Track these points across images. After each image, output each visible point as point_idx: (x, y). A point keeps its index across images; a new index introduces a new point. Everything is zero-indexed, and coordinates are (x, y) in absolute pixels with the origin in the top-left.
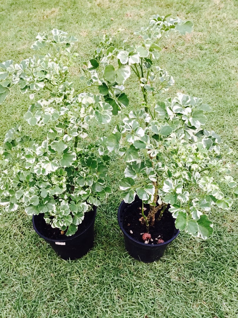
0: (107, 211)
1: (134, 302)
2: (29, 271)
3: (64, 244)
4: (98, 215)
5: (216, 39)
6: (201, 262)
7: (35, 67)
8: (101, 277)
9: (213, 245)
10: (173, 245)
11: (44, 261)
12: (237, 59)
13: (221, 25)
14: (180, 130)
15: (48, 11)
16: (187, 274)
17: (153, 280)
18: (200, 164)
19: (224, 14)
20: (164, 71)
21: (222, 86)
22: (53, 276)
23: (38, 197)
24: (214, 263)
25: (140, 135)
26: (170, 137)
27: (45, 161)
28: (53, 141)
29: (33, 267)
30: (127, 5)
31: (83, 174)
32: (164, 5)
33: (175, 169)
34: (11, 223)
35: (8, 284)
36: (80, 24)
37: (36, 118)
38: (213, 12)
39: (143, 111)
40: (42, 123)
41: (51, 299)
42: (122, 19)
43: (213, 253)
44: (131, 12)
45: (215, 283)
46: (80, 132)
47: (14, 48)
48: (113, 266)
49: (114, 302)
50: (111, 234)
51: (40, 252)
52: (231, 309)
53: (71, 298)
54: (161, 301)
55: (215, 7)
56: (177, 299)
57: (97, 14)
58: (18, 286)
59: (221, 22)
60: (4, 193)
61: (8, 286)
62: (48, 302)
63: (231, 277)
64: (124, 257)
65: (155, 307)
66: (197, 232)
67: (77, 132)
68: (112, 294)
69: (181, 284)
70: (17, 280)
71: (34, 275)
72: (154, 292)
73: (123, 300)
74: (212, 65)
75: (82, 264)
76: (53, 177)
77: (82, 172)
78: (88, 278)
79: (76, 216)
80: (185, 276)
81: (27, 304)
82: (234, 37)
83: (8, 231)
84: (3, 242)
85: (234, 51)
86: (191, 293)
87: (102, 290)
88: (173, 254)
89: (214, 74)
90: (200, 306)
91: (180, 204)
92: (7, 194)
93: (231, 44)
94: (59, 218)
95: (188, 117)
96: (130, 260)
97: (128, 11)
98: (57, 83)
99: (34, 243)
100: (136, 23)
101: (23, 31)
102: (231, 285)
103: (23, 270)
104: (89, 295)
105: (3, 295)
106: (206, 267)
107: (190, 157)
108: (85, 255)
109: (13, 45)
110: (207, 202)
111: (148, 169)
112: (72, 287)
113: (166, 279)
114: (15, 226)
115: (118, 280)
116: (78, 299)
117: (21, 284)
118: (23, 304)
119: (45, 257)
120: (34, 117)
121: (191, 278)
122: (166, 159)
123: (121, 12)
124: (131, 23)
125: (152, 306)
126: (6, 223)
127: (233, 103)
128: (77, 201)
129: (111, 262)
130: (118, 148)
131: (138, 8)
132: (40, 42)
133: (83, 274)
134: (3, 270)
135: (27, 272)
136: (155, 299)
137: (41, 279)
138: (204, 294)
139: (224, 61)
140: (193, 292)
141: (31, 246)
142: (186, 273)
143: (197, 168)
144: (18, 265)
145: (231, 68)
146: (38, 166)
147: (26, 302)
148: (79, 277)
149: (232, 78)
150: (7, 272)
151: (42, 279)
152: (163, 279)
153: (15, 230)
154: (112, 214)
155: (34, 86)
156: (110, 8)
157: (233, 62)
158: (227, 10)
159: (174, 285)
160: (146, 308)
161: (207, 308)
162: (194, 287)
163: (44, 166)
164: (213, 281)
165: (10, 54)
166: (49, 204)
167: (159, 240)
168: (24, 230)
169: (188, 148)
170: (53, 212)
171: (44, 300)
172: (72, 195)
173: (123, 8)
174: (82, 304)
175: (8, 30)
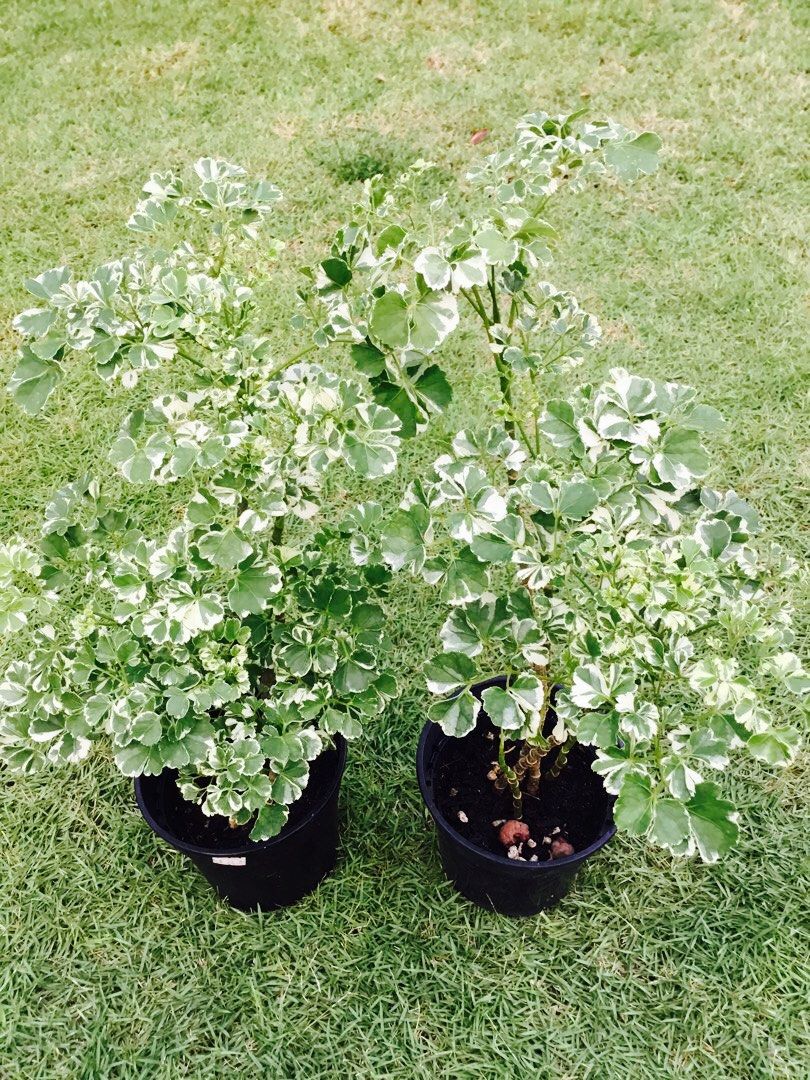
0: (378, 742)
1: (476, 1051)
2: (126, 949)
3: (241, 862)
4: (351, 757)
5: (731, 142)
6: (695, 912)
7: (142, 292)
8: (365, 967)
9: (735, 855)
10: (601, 856)
11: (175, 914)
12: (805, 210)
13: (750, 91)
14: (622, 494)
15: (162, 53)
16: (650, 953)
17: (536, 974)
18: (694, 609)
19: (758, 53)
20: (566, 298)
21: (756, 305)
22: (205, 968)
23: (159, 717)
24: (740, 916)
25: (490, 515)
26: (592, 522)
27: (178, 596)
28: (206, 532)
29: (137, 935)
30: (428, 28)
31: (304, 634)
32: (554, 25)
33: (611, 627)
34: (60, 788)
35: (57, 993)
36: (271, 95)
37: (148, 457)
38: (721, 48)
39: (498, 432)
40: (169, 474)
41: (202, 1044)
42: (415, 78)
43: (737, 882)
44: (445, 53)
45: (744, 983)
46: (292, 500)
47: (52, 183)
48: (405, 930)
49: (409, 1052)
50: (396, 823)
51: (161, 886)
52: (797, 1068)
53: (267, 1042)
54: (566, 1046)
55: (727, 30)
56: (618, 1038)
57: (328, 60)
58: (89, 1001)
59: (750, 81)
60: (45, 703)
61: (59, 1002)
62: (192, 1053)
63: (795, 960)
64: (438, 900)
65: (545, 1067)
66: (685, 841)
67: (285, 500)
68: (401, 1026)
69: (632, 988)
70: (87, 983)
71: (142, 965)
72: (540, 1014)
73: (439, 1045)
74: (722, 233)
75: (299, 926)
76: (206, 649)
77: (299, 629)
78: (322, 971)
79: (282, 775)
80: (644, 960)
81: (123, 1062)
82: (795, 133)
83: (50, 816)
84: (35, 852)
85: (795, 184)
86: (663, 1017)
87: (370, 1011)
88: (601, 886)
89: (728, 264)
90: (694, 1061)
91: (628, 746)
92: (53, 705)
93: (785, 159)
94: (226, 783)
95: (651, 454)
96: (459, 908)
97: (433, 49)
98: (216, 341)
99: (139, 857)
100: (463, 91)
101: (80, 125)
102: (796, 987)
103: (105, 946)
104: (328, 1030)
105: (41, 1034)
106: (712, 929)
107: (658, 588)
108: (309, 894)
109: (47, 172)
110: (716, 740)
111: (519, 623)
112: (270, 1003)
113: (580, 972)
114: (73, 797)
115: (420, 976)
116: (290, 1042)
117: (98, 995)
118: (110, 1063)
119: (177, 902)
120: (141, 456)
121: (664, 969)
122: (581, 596)
123: (411, 53)
124: (444, 91)
125: (536, 1061)
126: (43, 788)
127: (792, 367)
128: (285, 725)
129: (398, 917)
130: (419, 557)
131: (466, 38)
132: (158, 205)
133: (304, 959)
134: (37, 948)
135: (117, 952)
136: (545, 1038)
137: (164, 976)
138: (707, 1018)
139: (760, 220)
140: (672, 1015)
141: (129, 867)
142: (645, 949)
143: (683, 624)
144: (89, 931)
145: (783, 242)
146: (155, 614)
147: (117, 1055)
148: (293, 968)
149: (788, 280)
150: (52, 955)
151: (169, 976)
152: (569, 969)
153: (73, 812)
154: (396, 754)
155: (143, 354)
156: (371, 37)
157: (792, 224)
158: (769, 39)
159: (608, 990)
160: (516, 1071)
161: (718, 1067)
162: (675, 997)
163: (176, 613)
164: (735, 976)
165: (38, 204)
166: (193, 737)
167: (557, 844)
168: (104, 813)
169: (653, 559)
170: (207, 766)
171: (177, 1050)
172: (269, 703)
173: (417, 39)
174: (305, 1060)
175: (30, 119)
